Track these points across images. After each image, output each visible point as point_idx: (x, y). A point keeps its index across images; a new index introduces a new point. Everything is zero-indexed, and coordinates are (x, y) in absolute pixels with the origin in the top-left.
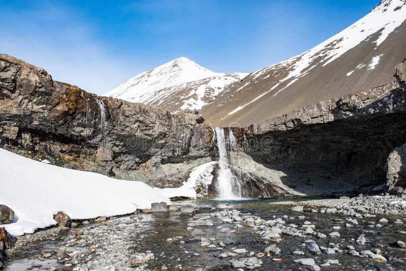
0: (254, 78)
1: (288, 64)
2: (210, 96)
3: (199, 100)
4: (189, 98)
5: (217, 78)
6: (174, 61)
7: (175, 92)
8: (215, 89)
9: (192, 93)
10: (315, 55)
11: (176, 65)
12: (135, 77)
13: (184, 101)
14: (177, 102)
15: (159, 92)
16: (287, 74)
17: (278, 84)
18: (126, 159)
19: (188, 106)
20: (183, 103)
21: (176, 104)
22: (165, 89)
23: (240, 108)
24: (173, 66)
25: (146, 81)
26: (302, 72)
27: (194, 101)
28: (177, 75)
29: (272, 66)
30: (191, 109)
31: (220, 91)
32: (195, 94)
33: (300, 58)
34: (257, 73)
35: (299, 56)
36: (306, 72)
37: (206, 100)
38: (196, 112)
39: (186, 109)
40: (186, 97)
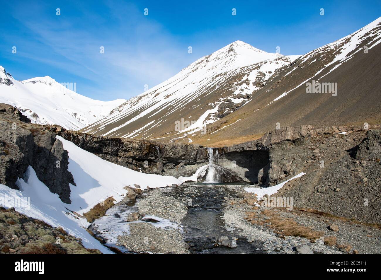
0: (302, 62)
1: (336, 47)
2: (261, 81)
3: (251, 85)
4: (242, 83)
5: (269, 62)
6: (229, 45)
7: (230, 78)
8: (266, 74)
9: (245, 78)
10: (364, 36)
11: (231, 50)
12: (195, 62)
13: (237, 87)
14: (231, 88)
15: (216, 77)
16: (333, 57)
17: (322, 69)
18: (169, 165)
19: (241, 91)
20: (236, 89)
22: (221, 74)
23: (284, 94)
24: (229, 51)
25: (205, 66)
26: (347, 55)
27: (246, 86)
28: (232, 59)
29: (320, 49)
30: (244, 94)
31: (271, 75)
32: (247, 80)
33: (349, 39)
34: (305, 57)
35: (349, 36)
36: (351, 55)
37: (257, 84)
38: (248, 97)
39: (239, 94)
40: (239, 83)
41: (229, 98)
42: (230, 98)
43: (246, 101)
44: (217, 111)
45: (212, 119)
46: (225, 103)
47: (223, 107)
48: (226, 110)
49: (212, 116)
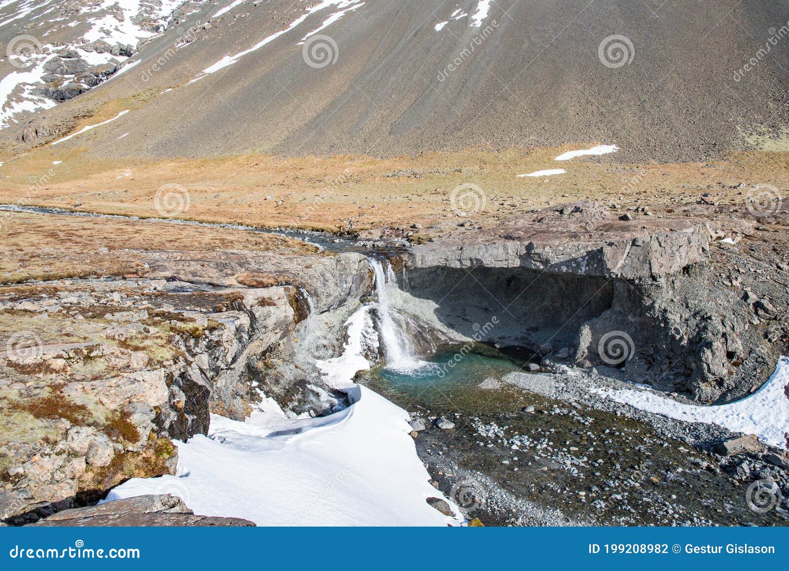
2: (153, 16)
3: (128, 22)
4: (103, 13)
13: (92, 20)
14: (72, 20)
19: (103, 35)
20: (90, 27)
21: (72, 25)
23: (227, 61)
27: (115, 22)
30: (111, 41)
32: (116, 7)
37: (144, 23)
38: (125, 52)
39: (98, 41)
40: (94, 11)
41: (72, 48)
42: (76, 48)
43: (123, 63)
44: (41, 78)
45: (27, 99)
46: (64, 59)
47: (58, 70)
48: (67, 79)
49: (27, 92)
